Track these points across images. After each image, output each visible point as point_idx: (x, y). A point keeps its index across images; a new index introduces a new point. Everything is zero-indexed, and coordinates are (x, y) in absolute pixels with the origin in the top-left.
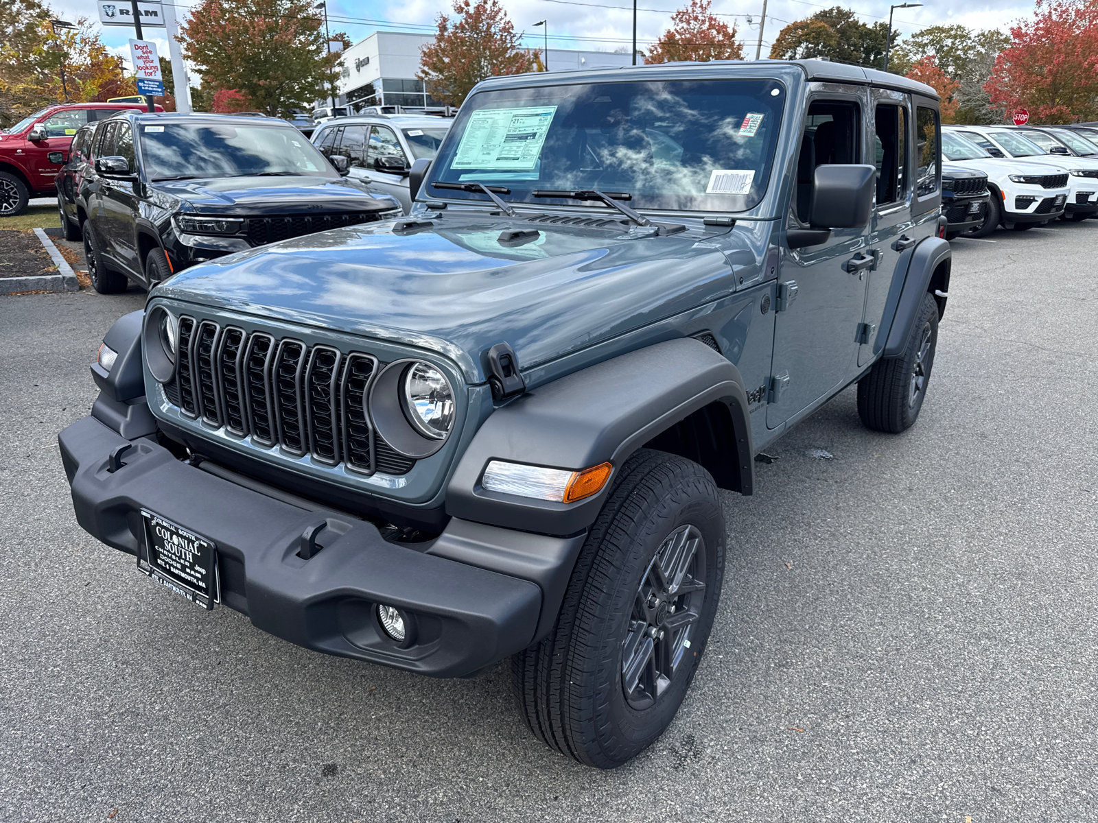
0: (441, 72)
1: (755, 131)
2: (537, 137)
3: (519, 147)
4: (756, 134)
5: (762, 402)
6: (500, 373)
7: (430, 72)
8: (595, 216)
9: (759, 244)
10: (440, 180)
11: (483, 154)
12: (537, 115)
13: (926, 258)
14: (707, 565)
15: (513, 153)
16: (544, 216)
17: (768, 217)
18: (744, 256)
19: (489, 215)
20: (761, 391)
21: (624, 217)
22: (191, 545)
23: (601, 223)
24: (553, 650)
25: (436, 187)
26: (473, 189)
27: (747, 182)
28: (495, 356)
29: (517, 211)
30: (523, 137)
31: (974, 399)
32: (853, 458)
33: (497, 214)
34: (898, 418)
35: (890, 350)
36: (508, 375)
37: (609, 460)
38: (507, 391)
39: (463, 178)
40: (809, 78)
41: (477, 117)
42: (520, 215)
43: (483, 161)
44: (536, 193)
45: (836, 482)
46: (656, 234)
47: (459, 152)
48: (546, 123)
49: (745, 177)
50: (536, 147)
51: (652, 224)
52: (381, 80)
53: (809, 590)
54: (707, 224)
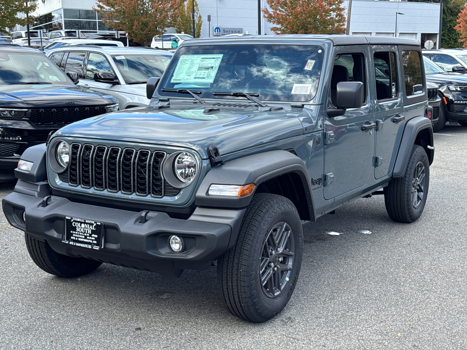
0: (113, 6)
1: (311, 68)
2: (214, 68)
3: (205, 73)
4: (312, 69)
5: (320, 185)
6: (213, 155)
7: (104, 6)
8: (243, 104)
9: (314, 115)
10: (164, 87)
11: (187, 76)
12: (214, 58)
13: (413, 127)
14: (295, 246)
15: (202, 75)
16: (219, 103)
17: (318, 103)
18: (308, 120)
19: (192, 103)
20: (320, 180)
21: (256, 104)
22: (91, 226)
23: (246, 106)
24: (234, 259)
25: (163, 91)
26: (183, 93)
27: (308, 89)
28: (212, 149)
29: (206, 101)
30: (208, 68)
31: (458, 208)
32: (382, 233)
33: (196, 103)
34: (407, 212)
35: (396, 173)
36: (216, 156)
37: (253, 183)
38: (216, 161)
39: (176, 87)
40: (335, 45)
41: (183, 58)
42: (208, 103)
43: (187, 79)
44: (214, 93)
45: (371, 242)
46: (270, 110)
47: (174, 74)
48: (218, 62)
49: (308, 87)
50: (213, 73)
51: (268, 107)
52: (62, 10)
53: (349, 278)
54: (293, 107)
